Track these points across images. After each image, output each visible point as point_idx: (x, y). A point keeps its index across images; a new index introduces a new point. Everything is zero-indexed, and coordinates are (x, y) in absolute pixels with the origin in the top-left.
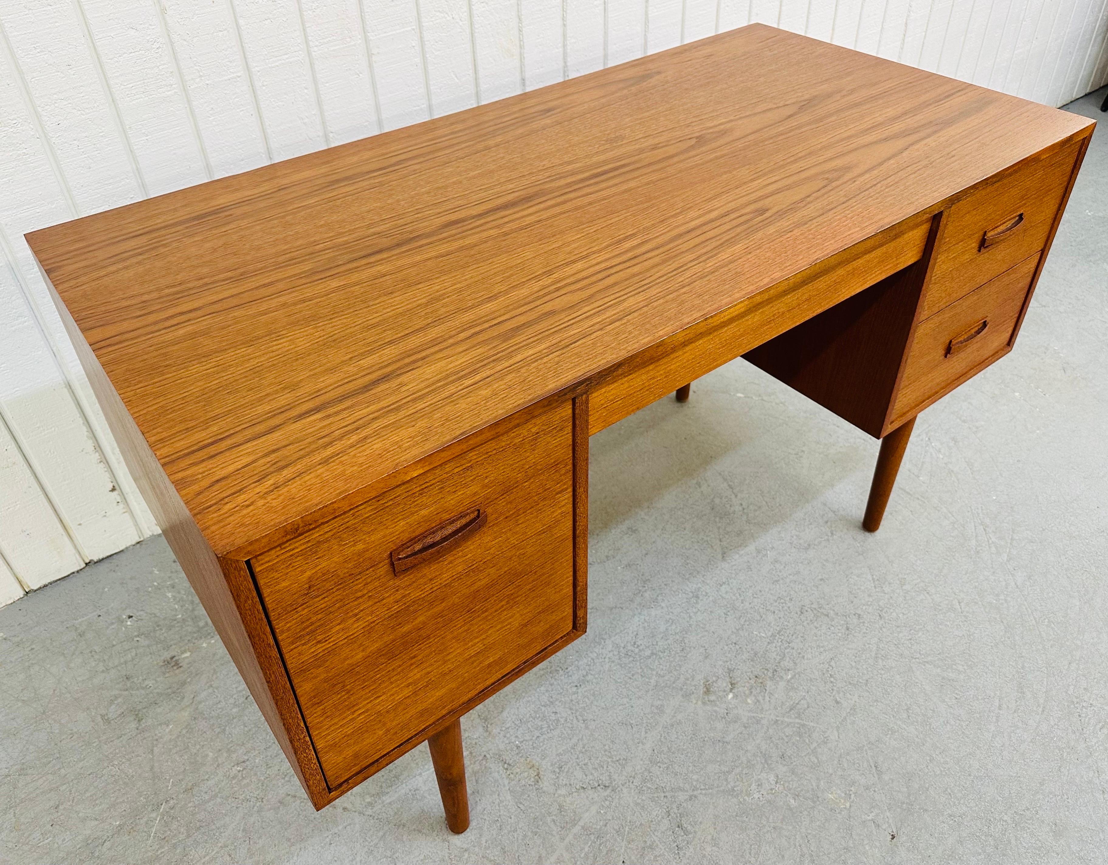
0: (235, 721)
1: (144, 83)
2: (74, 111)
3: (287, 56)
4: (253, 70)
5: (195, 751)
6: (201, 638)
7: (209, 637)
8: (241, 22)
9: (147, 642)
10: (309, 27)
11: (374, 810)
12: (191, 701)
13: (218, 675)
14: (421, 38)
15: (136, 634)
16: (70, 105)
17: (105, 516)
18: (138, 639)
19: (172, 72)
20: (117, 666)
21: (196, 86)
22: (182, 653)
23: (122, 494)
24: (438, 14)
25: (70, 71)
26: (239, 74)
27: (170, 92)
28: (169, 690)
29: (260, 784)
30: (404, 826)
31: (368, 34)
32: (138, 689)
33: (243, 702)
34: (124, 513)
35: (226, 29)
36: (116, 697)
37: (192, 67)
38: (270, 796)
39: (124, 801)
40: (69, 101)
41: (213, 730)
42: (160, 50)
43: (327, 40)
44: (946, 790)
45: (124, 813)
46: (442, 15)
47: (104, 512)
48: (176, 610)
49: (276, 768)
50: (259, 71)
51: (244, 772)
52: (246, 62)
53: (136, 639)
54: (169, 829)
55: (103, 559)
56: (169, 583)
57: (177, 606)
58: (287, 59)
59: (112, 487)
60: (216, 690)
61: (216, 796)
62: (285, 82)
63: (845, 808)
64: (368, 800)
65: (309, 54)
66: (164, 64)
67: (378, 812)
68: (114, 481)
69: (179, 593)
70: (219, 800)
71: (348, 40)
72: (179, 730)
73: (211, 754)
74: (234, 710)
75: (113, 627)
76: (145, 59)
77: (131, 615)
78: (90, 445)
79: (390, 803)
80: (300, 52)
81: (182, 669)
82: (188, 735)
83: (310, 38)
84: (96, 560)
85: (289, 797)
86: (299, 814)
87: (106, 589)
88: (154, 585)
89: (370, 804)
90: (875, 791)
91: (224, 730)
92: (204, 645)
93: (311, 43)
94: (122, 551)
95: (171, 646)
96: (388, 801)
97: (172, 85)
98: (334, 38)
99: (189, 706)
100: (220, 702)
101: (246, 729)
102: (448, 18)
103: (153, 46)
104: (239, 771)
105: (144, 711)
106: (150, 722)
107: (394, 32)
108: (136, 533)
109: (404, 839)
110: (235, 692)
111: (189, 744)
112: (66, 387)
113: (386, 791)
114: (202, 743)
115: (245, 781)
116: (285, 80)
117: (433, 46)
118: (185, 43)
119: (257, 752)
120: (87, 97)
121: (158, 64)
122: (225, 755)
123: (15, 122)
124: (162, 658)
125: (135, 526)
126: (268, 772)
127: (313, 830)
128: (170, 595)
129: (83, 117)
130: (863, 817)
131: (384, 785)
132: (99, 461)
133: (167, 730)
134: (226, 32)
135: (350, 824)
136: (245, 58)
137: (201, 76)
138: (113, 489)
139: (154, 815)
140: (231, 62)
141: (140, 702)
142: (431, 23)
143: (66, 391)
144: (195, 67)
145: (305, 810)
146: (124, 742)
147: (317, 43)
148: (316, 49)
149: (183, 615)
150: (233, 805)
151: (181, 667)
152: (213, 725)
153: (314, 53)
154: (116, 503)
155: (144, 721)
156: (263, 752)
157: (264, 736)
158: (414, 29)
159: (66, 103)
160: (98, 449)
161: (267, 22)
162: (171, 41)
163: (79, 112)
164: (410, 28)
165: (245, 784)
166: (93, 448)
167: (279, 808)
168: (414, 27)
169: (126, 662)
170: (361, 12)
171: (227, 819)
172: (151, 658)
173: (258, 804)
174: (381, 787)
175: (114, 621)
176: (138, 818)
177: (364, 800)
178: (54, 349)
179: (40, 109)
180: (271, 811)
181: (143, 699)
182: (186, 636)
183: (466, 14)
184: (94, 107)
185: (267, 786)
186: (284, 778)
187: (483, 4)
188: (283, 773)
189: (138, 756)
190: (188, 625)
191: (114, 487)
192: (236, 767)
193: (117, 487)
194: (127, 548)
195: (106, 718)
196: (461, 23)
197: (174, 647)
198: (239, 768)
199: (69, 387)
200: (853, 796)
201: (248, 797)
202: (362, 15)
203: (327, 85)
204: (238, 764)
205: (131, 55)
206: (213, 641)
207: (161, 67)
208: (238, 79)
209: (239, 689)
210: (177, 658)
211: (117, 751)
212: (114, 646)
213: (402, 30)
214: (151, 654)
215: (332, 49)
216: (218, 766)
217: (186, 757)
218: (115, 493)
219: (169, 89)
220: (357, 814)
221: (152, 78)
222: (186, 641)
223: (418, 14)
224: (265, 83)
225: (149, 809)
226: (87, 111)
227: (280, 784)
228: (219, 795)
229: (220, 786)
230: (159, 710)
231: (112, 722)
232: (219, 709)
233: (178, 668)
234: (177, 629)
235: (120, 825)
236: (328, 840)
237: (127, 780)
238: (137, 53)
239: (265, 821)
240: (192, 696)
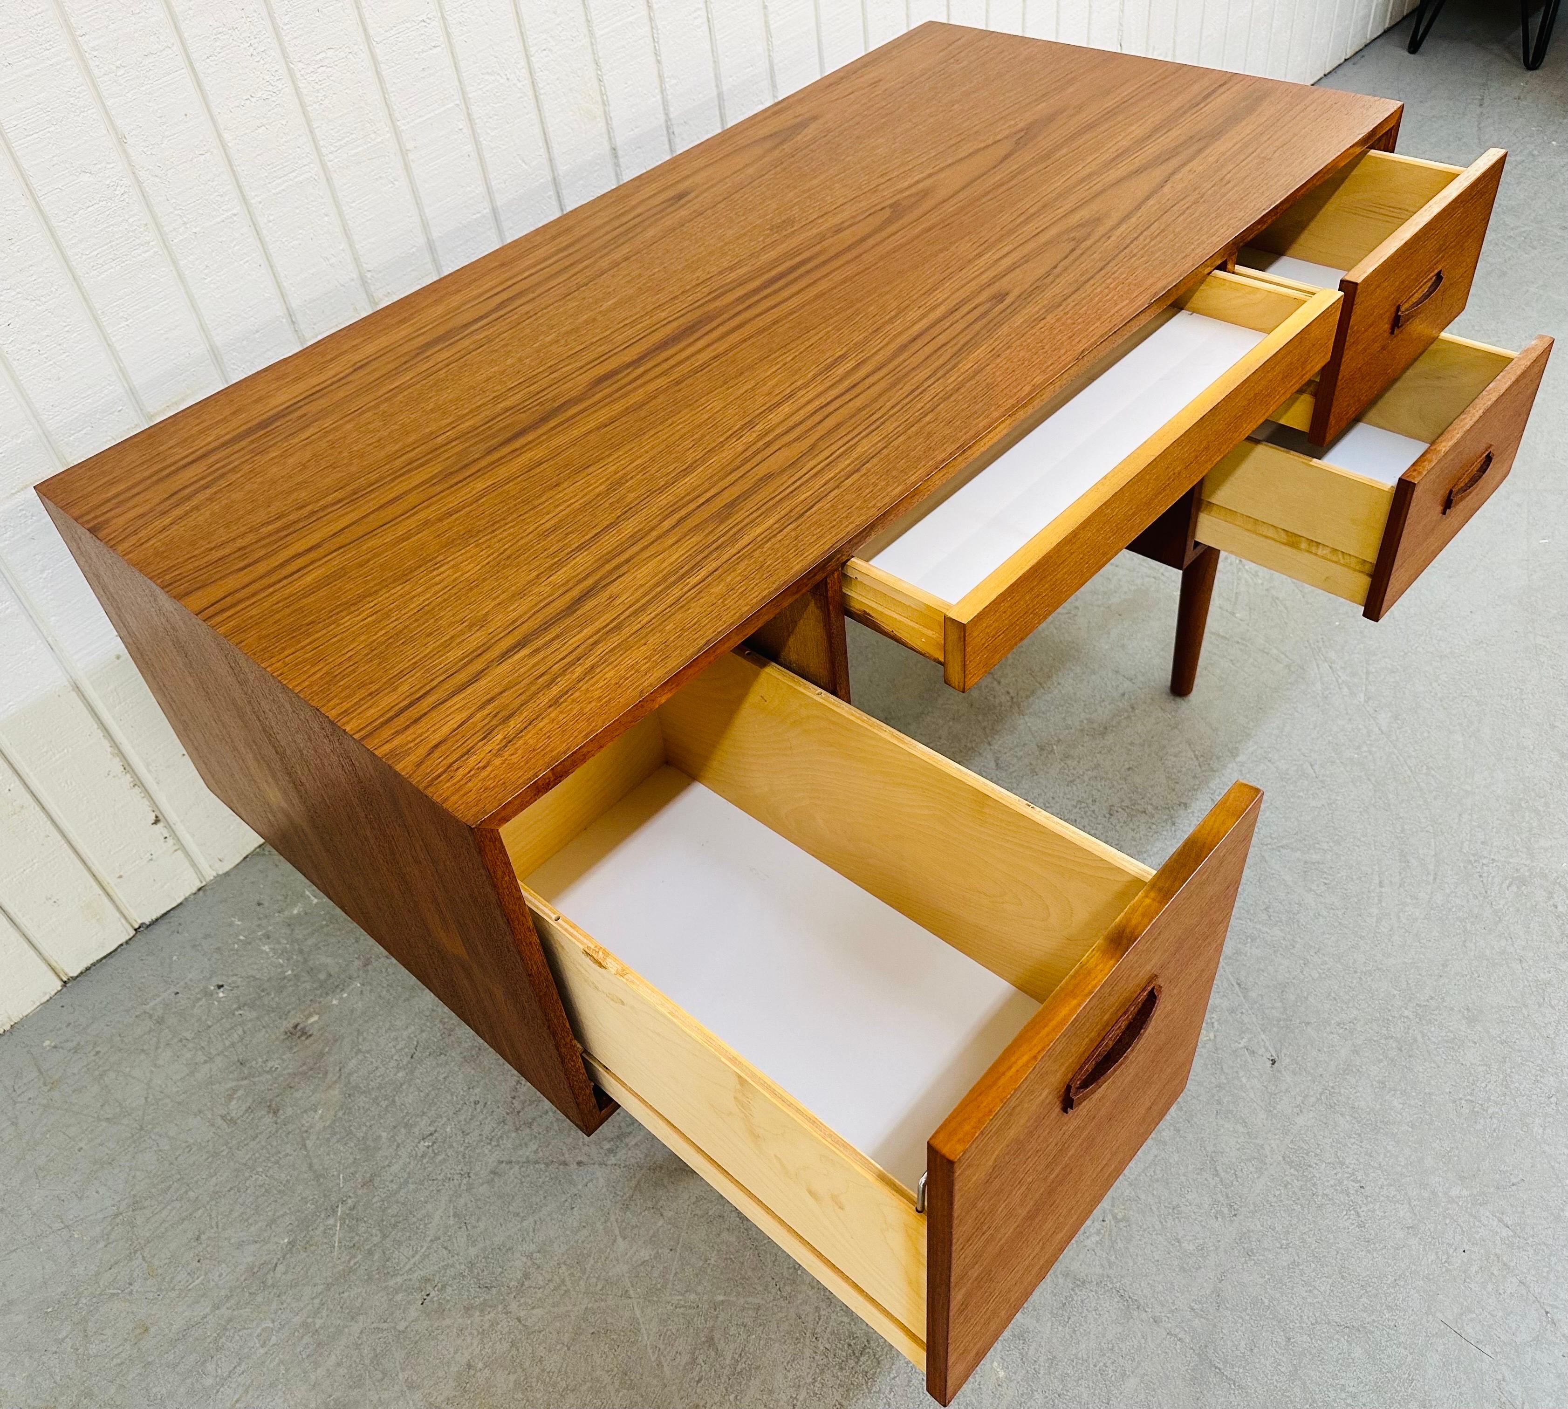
0: (404, 1087)
1: (112, 247)
3: (294, 174)
4: (253, 201)
5: (362, 1135)
6: (327, 994)
7: (338, 991)
8: (226, 136)
9: (254, 1014)
10: (318, 127)
11: (618, 1157)
12: (338, 1075)
13: (365, 1034)
14: (469, 114)
15: (235, 1006)
16: (20, 296)
17: (151, 860)
18: (241, 1012)
19: (146, 225)
20: (222, 1052)
21: (181, 238)
22: (307, 1018)
23: (168, 826)
24: (487, 77)
25: (12, 247)
26: (235, 211)
27: (147, 254)
28: (305, 1068)
29: (460, 1157)
30: (661, 1168)
31: (398, 123)
32: (260, 1075)
33: (409, 1062)
34: (176, 851)
35: (208, 151)
36: (235, 1090)
37: (172, 213)
38: (478, 1169)
39: (285, 1214)
40: (18, 290)
41: (378, 1104)
42: (126, 196)
43: (344, 141)
44: (1329, 994)
45: (290, 1227)
46: (493, 78)
47: (149, 854)
48: (282, 966)
49: (477, 1132)
50: (260, 203)
51: (435, 1146)
52: (242, 192)
53: (237, 1013)
54: (357, 1234)
55: (157, 920)
56: (260, 933)
57: (281, 961)
58: (296, 177)
59: (154, 818)
60: (368, 1055)
61: (406, 1182)
62: (298, 211)
63: (1210, 1040)
64: (607, 1146)
65: (323, 166)
66: (134, 215)
67: (624, 1158)
68: (156, 809)
69: (279, 943)
70: (412, 1187)
71: (373, 136)
72: (333, 1113)
73: (384, 1134)
74: (400, 1074)
75: (200, 1003)
76: (108, 213)
77: (221, 983)
78: (116, 765)
79: (636, 1144)
80: (312, 165)
81: (312, 1038)
82: (346, 1117)
83: (322, 143)
84: (148, 923)
85: (504, 1165)
86: (522, 1183)
87: (175, 958)
88: (241, 940)
89: (610, 1151)
90: (1242, 1013)
91: (394, 1101)
92: (335, 1002)
93: (323, 150)
94: (181, 904)
95: (289, 1012)
96: (633, 1143)
97: (149, 243)
98: (354, 136)
99: (335, 1082)
100: (377, 1068)
101: (422, 1094)
102: (502, 81)
103: (117, 192)
104: (428, 1147)
105: (278, 1099)
106: (289, 1111)
107: (432, 114)
108: (195, 875)
109: (666, 1184)
110: (393, 1051)
111: (352, 1128)
112: (73, 690)
113: (628, 1130)
114: (368, 1124)
115: (440, 1158)
116: (297, 208)
117: (487, 124)
118: (158, 180)
119: (445, 1119)
120: (40, 280)
121: (127, 217)
122: (403, 1131)
124: (282, 1030)
125: (192, 866)
126: (466, 1141)
127: (545, 1197)
128: (266, 948)
129: (39, 308)
130: (1233, 1045)
131: (623, 1124)
132: (132, 785)
133: (317, 1117)
134: (209, 154)
135: (591, 1180)
136: (239, 187)
137: (185, 223)
138: (157, 821)
139: (331, 1221)
140: (221, 196)
141: (268, 1090)
142: (480, 92)
143: (74, 694)
144: (176, 212)
145: (528, 1176)
146: (263, 1143)
147: (332, 149)
148: (331, 157)
149: (293, 970)
150: (431, 1189)
151: (311, 1035)
152: (377, 1098)
153: (329, 164)
154: (162, 840)
155: (281, 1112)
156: (453, 1118)
157: (449, 1097)
158: (457, 105)
159: (13, 294)
160: (128, 768)
161: (260, 131)
162: (138, 181)
163: (33, 303)
164: (452, 105)
165: (440, 1162)
166: (122, 768)
167: (493, 1180)
168: (458, 102)
169: (233, 1045)
170: (383, 92)
171: (429, 1207)
172: (267, 1032)
173: (465, 1181)
174: (620, 1127)
175: (199, 996)
176: (310, 1229)
177: (602, 1148)
178: (49, 639)
180: (485, 1186)
181: (271, 1085)
182: (305, 996)
183: (523, 70)
184: (52, 292)
185: (470, 1157)
186: (490, 1144)
187: (545, 52)
188: (487, 1138)
189: (287, 1155)
190: (304, 982)
191: (157, 817)
192: (422, 1142)
193: (160, 817)
194: (186, 899)
195: (229, 1118)
196: (519, 84)
197: (292, 1012)
198: (426, 1144)
199: (77, 688)
200: (1216, 1024)
201: (449, 1176)
202: (385, 98)
203: (353, 205)
204: (423, 1139)
205: (89, 210)
206: (345, 995)
207: (131, 220)
208: (235, 218)
209: (398, 1047)
210: (301, 1026)
211: (257, 1155)
212: (210, 1027)
213: (443, 109)
214: (264, 1027)
215: (353, 152)
216: (398, 1146)
217: (352, 1145)
218: (160, 825)
219: (146, 249)
220: (596, 1166)
221: (121, 237)
222: (308, 1002)
223: (460, 82)
224: (271, 218)
225: (323, 1216)
226: (43, 299)
227: (486, 1151)
228: (410, 1181)
229: (408, 1170)
230: (298, 1095)
231: (239, 1121)
232: (379, 1076)
233: (307, 1038)
234: (290, 989)
235: (289, 1243)
236: (567, 1204)
237: (282, 1188)
238: (96, 206)
239: (479, 1200)
240: (338, 1069)
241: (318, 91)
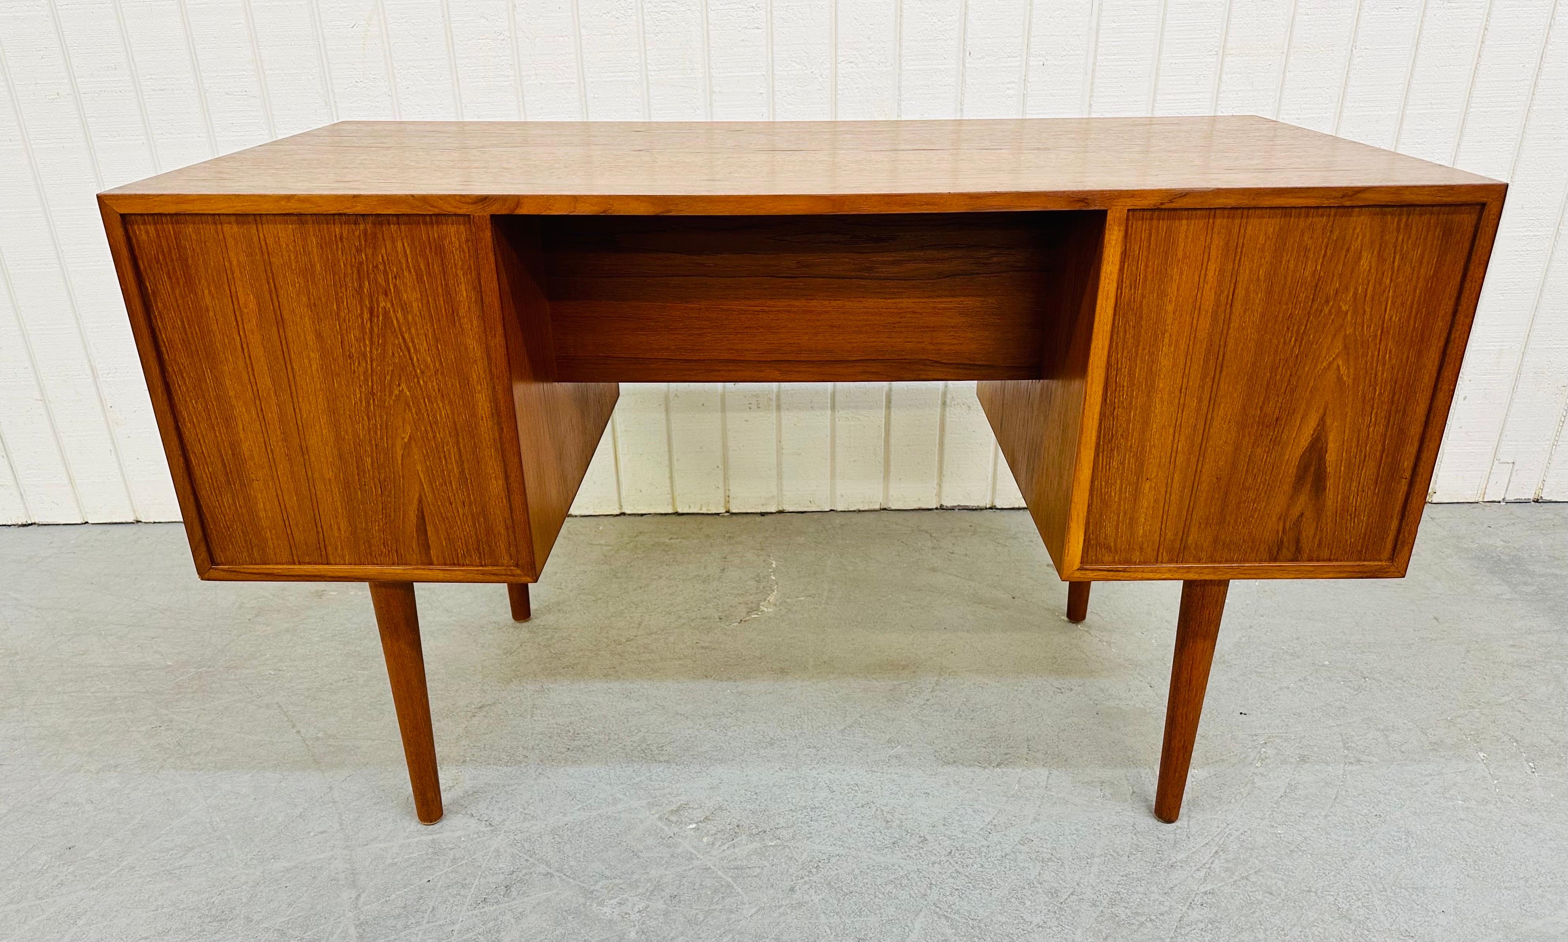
2: (422, 79)
3: (622, 74)
24: (795, 64)
26: (573, 81)
35: (567, 36)
37: (530, 64)
42: (504, 42)
46: (800, 67)
58: (623, 76)
62: (617, 99)
66: (505, 56)
71: (689, 71)
83: (649, 61)
93: (649, 66)
97: (509, 77)
98: (675, 66)
107: (740, 74)
116: (617, 97)
117: (785, 98)
118: (528, 40)
123: (374, 77)
134: (568, 38)
136: (582, 67)
137: (536, 74)
140: (567, 67)
142: (785, 73)
144: (533, 65)
147: (656, 68)
148: (653, 73)
153: (650, 77)
158: (763, 75)
163: (426, 82)
164: (759, 73)
179: (395, 71)
183: (828, 71)
187: (851, 64)
196: (821, 79)
203: (659, 112)
207: (502, 58)
208: (571, 86)
213: (751, 74)
215: (670, 76)
224: (597, 96)
226: (433, 82)
241: (657, 26)
